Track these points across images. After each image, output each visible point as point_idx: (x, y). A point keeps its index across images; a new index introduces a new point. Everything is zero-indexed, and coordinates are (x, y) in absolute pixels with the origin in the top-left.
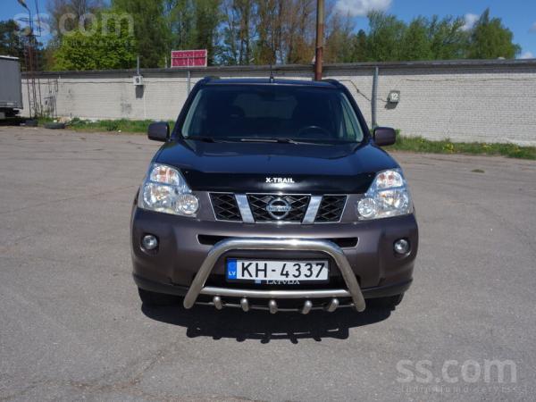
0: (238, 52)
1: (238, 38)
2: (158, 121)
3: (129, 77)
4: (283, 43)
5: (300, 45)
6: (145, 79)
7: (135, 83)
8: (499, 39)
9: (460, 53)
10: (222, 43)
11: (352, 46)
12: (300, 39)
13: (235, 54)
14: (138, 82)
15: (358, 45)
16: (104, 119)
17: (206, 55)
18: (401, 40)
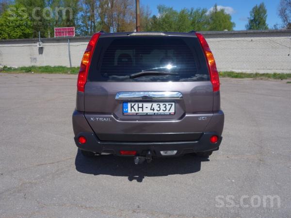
0: (89, 27)
1: (89, 20)
2: (53, 66)
3: (35, 43)
4: (114, 22)
5: (123, 24)
6: (45, 44)
7: (38, 46)
8: (224, 19)
9: (205, 27)
10: (80, 23)
11: (151, 24)
12: (123, 21)
13: (88, 29)
14: (40, 45)
15: (153, 23)
16: (22, 66)
17: (74, 30)
18: (176, 20)
